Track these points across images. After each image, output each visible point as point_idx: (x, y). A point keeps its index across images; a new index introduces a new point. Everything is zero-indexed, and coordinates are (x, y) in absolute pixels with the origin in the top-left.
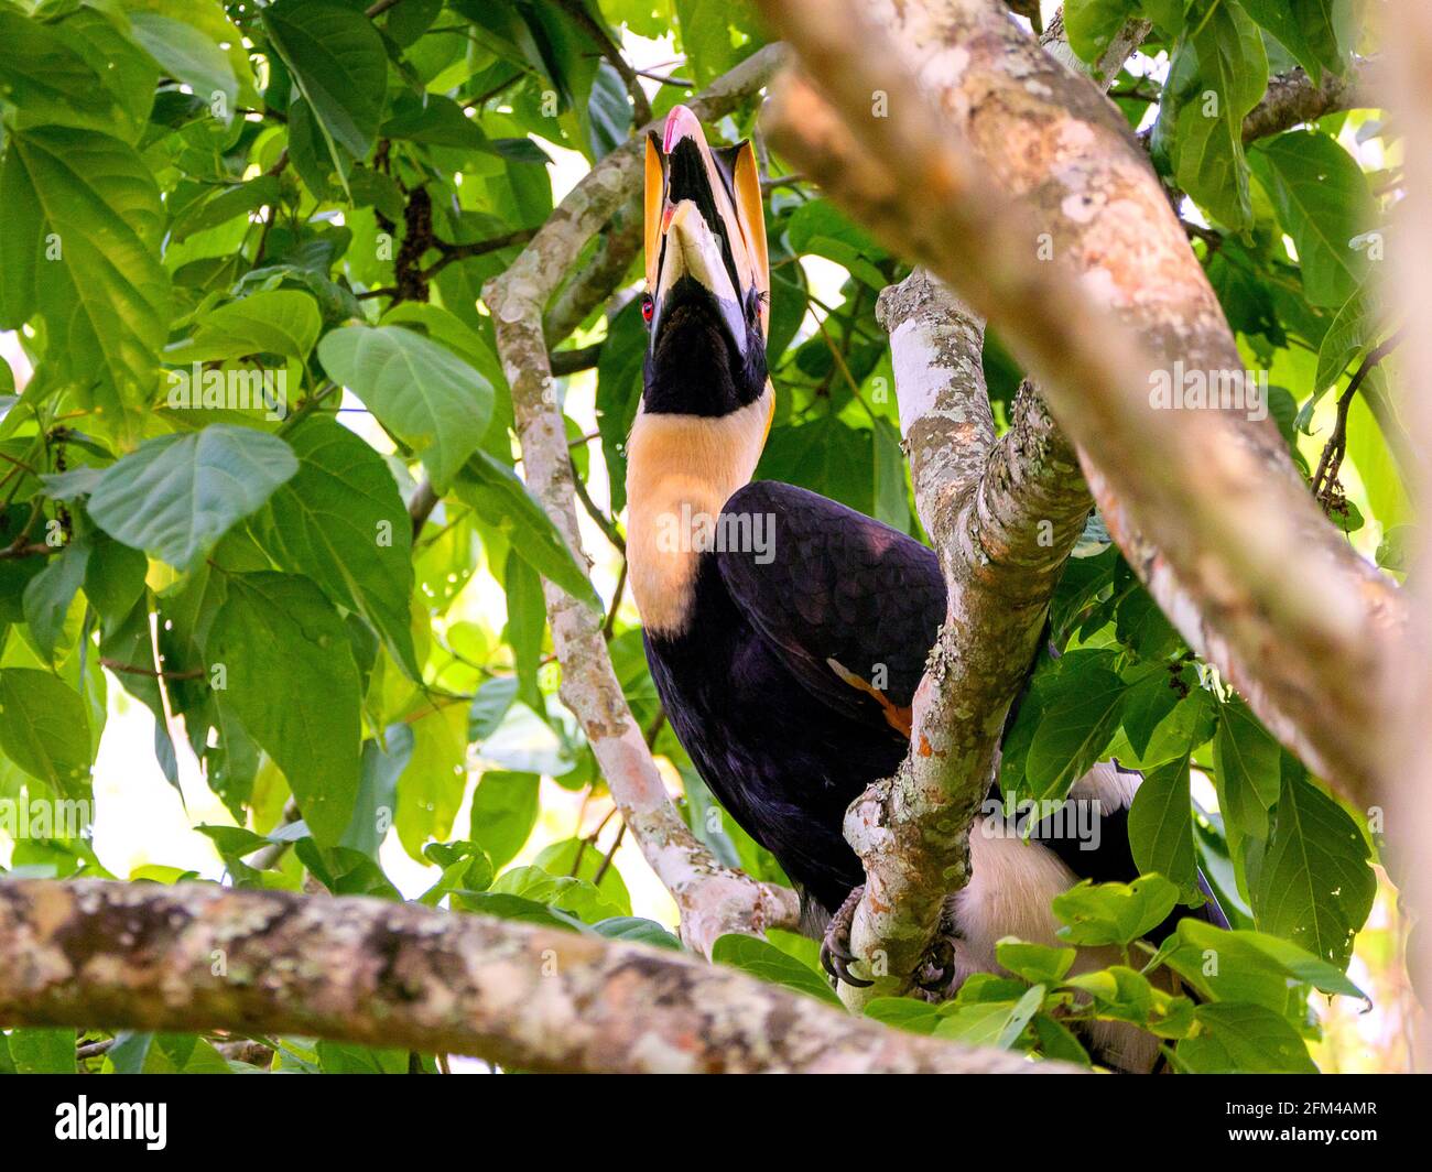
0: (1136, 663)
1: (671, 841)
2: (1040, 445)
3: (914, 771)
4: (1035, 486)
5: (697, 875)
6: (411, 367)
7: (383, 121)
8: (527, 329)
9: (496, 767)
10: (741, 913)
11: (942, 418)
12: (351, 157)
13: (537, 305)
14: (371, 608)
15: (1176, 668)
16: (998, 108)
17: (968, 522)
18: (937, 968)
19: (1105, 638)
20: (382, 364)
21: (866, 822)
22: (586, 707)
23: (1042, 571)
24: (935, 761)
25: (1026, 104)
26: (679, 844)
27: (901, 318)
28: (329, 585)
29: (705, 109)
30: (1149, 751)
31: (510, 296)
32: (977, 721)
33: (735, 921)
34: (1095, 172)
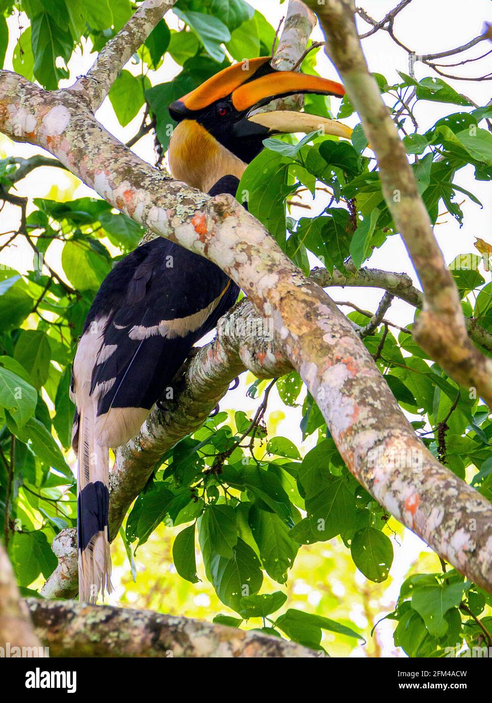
15: (193, 490)
16: (292, 298)
21: (63, 545)
25: (303, 297)
34: (334, 325)
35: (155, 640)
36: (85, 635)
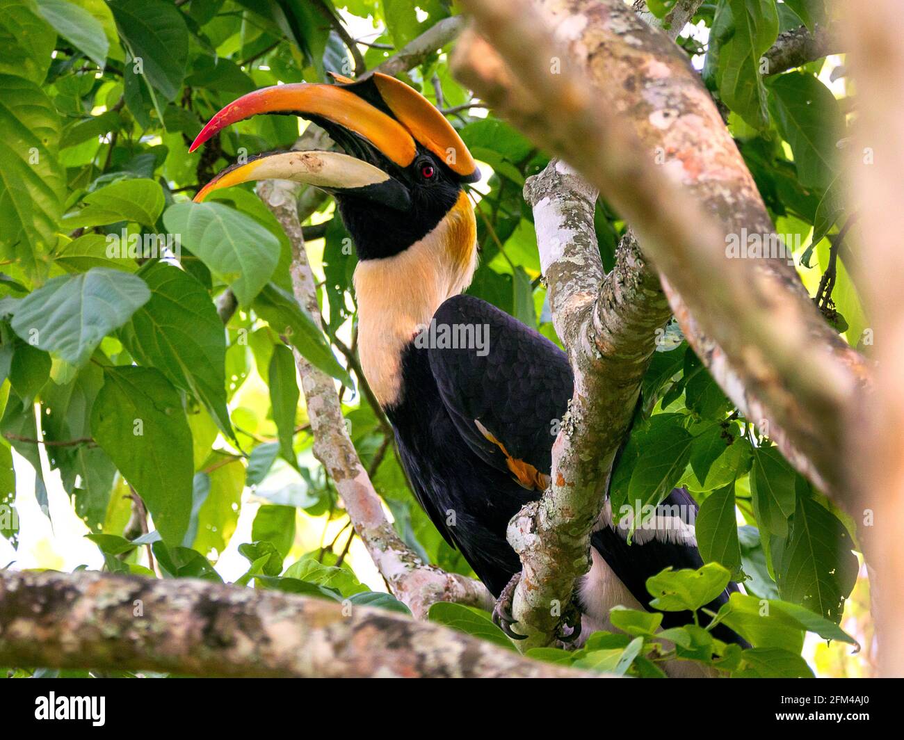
0: (699, 422)
1: (389, 547)
2: (635, 278)
3: (554, 496)
4: (631, 306)
5: (407, 568)
6: (225, 228)
7: (186, 75)
8: (287, 210)
9: (266, 502)
10: (436, 594)
11: (568, 262)
12: (166, 99)
13: (294, 195)
14: (200, 389)
15: (725, 425)
16: (606, 54)
17: (587, 331)
18: (570, 627)
19: (678, 406)
20: (205, 227)
21: (522, 530)
22: (331, 459)
23: (637, 362)
24: (567, 489)
25: (625, 51)
26: (394, 549)
27: (540, 197)
28: (172, 374)
29: (402, 63)
30: (708, 480)
31: (275, 189)
32: (595, 461)
33: (433, 599)
34: (671, 96)
35: (208, 631)
36: (95, 629)
